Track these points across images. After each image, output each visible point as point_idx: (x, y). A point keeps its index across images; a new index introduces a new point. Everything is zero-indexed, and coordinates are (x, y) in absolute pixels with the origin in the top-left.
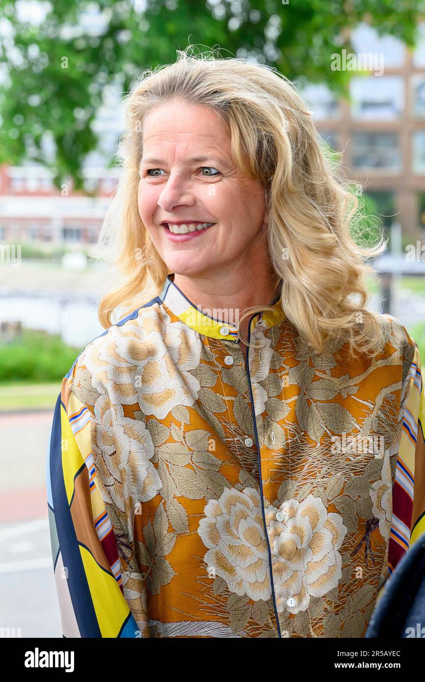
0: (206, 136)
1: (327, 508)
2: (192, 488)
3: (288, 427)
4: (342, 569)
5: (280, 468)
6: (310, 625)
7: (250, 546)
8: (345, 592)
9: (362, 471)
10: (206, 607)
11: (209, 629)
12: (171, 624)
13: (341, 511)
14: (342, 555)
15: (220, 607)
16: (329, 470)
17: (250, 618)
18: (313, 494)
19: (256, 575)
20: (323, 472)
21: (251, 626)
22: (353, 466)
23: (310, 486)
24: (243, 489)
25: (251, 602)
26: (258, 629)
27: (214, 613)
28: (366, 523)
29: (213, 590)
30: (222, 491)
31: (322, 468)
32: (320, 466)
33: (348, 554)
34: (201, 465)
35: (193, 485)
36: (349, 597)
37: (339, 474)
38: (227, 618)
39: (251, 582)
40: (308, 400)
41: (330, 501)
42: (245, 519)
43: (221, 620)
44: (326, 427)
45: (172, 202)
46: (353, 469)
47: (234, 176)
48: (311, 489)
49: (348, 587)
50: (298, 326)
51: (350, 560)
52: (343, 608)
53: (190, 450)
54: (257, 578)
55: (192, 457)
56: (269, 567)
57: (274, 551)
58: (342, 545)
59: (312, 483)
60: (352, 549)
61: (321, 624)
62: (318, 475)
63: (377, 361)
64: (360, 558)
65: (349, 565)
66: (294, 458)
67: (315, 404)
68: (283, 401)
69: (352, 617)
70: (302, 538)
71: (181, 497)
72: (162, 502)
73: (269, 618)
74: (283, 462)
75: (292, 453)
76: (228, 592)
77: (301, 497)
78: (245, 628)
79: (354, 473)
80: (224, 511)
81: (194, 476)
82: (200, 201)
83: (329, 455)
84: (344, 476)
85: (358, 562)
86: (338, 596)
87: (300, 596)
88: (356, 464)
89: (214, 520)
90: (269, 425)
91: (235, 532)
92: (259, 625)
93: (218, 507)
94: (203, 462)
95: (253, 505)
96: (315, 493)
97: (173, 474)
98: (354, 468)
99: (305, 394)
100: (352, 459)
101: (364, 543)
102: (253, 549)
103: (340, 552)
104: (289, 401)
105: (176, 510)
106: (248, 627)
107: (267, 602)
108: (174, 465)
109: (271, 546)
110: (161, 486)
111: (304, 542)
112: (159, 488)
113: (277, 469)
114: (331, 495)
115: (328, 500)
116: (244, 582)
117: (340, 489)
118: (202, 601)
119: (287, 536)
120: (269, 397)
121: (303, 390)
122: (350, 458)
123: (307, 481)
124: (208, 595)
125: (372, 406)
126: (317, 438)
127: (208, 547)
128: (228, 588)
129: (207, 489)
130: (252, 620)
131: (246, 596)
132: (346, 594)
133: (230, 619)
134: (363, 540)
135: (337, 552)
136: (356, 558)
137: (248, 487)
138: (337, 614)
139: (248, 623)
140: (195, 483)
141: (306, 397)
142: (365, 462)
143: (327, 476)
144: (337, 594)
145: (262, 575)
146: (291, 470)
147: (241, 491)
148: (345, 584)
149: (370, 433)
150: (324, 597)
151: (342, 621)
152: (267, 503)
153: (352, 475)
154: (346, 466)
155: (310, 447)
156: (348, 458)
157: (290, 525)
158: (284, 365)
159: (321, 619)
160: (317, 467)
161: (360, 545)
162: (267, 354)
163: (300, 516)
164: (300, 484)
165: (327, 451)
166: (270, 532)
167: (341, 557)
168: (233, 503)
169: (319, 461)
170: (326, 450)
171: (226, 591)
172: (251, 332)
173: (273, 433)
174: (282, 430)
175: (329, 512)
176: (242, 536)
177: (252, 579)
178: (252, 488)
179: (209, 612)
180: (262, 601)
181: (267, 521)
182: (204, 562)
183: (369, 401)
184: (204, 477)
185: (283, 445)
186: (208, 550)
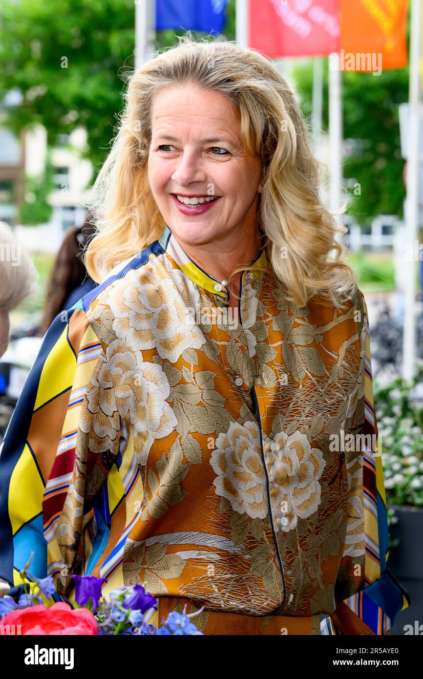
0: (218, 119)
1: (311, 444)
2: (204, 424)
3: (277, 368)
4: (321, 496)
5: (274, 404)
6: (298, 542)
7: (250, 472)
8: (323, 515)
9: (335, 413)
10: (212, 522)
11: (214, 541)
12: (182, 533)
13: (322, 447)
14: (321, 484)
15: (224, 523)
16: (312, 410)
17: (249, 533)
18: (299, 430)
19: (255, 497)
20: (307, 410)
21: (249, 539)
22: (330, 408)
23: (297, 423)
24: (244, 423)
25: (250, 519)
26: (254, 542)
27: (219, 528)
28: (339, 457)
29: (219, 509)
30: (228, 425)
31: (305, 408)
32: (304, 406)
33: (326, 484)
34: (211, 402)
35: (205, 420)
36: (327, 520)
37: (319, 415)
38: (230, 533)
39: (250, 503)
40: (290, 344)
41: (313, 438)
42: (247, 449)
43: (225, 535)
44: (307, 370)
45: (188, 179)
46: (329, 411)
47: (241, 155)
48: (298, 426)
49: (326, 512)
50: (287, 285)
51: (327, 489)
52: (322, 529)
53: (200, 389)
54: (255, 500)
55: (202, 395)
56: (266, 491)
57: (271, 479)
58: (322, 476)
59: (298, 421)
60: (330, 480)
61: (305, 541)
62: (303, 413)
63: (338, 317)
64: (336, 487)
65: (327, 493)
66: (284, 394)
67: (297, 348)
68: (270, 345)
69: (329, 537)
70: (291, 466)
71: (196, 432)
72: (179, 436)
73: (264, 534)
74: (277, 399)
75: (282, 390)
76: (232, 511)
77: (289, 431)
78: (244, 542)
79: (330, 414)
80: (231, 443)
81: (206, 413)
82: (211, 178)
83: (310, 396)
84: (323, 417)
85: (335, 490)
86: (318, 519)
87: (290, 516)
88: (331, 406)
89: (223, 451)
90: (259, 366)
91: (239, 462)
92: (255, 539)
93: (226, 439)
94: (212, 399)
95: (252, 437)
96: (302, 429)
97: (187, 412)
98: (330, 409)
99: (288, 340)
100: (328, 401)
101: (339, 474)
102: (253, 475)
103: (320, 482)
104: (275, 345)
105: (191, 444)
106: (247, 540)
107: (263, 520)
108: (188, 404)
109: (269, 474)
110: (177, 423)
111: (293, 471)
112: (175, 425)
113: (272, 405)
114: (315, 433)
115: (312, 436)
116: (244, 503)
117: (322, 428)
118: (210, 517)
119: (279, 465)
120: (258, 342)
121: (285, 335)
122: (327, 400)
123: (293, 418)
124: (215, 512)
125: (337, 357)
126: (299, 379)
127: (217, 474)
128: (232, 508)
129: (217, 423)
130: (250, 535)
131: (245, 514)
132: (324, 517)
133: (232, 534)
134: (338, 472)
135: (317, 482)
136: (333, 487)
137: (248, 421)
138: (316, 535)
139: (247, 537)
140: (206, 419)
141: (289, 342)
142: (338, 405)
143: (310, 415)
144: (317, 517)
145: (260, 497)
146: (281, 405)
147: (242, 424)
148: (323, 509)
149: (338, 379)
150: (308, 519)
151: (321, 540)
152: (264, 436)
153: (329, 416)
154: (324, 408)
155: (294, 387)
156: (325, 400)
157: (280, 455)
158: (268, 314)
159: (305, 537)
160: (301, 406)
161: (336, 476)
162: (254, 303)
163: (288, 448)
164: (288, 419)
165: (308, 393)
166: (267, 462)
167: (320, 486)
168: (238, 436)
169: (302, 401)
170: (308, 391)
171: (230, 510)
172: (243, 285)
173: (264, 373)
174: (273, 371)
175: (312, 448)
176: (244, 464)
177: (251, 501)
178: (251, 421)
179: (215, 527)
180: (259, 519)
181: (264, 451)
182: (213, 485)
183: (333, 352)
184: (213, 413)
185: (275, 384)
186: (218, 476)
